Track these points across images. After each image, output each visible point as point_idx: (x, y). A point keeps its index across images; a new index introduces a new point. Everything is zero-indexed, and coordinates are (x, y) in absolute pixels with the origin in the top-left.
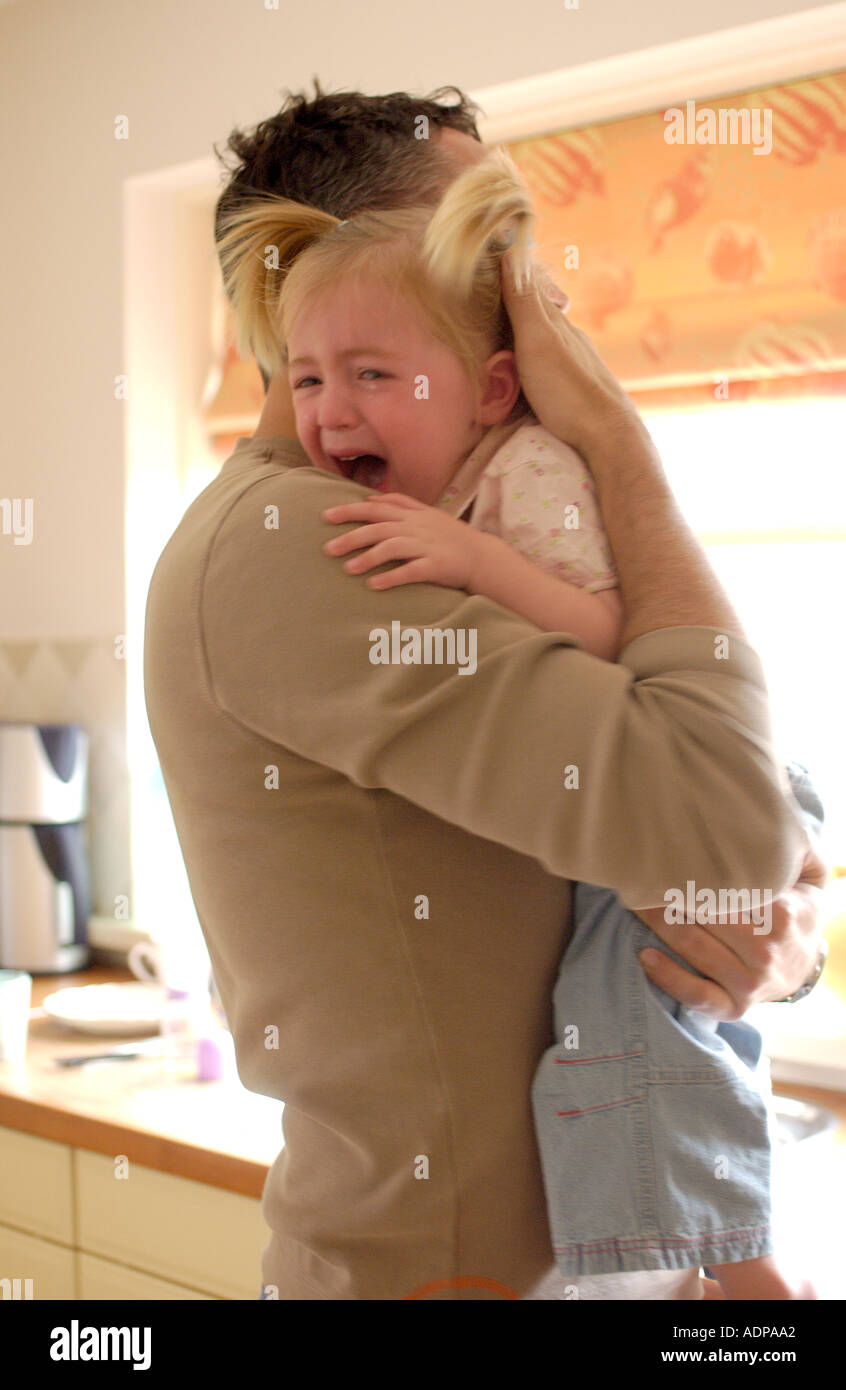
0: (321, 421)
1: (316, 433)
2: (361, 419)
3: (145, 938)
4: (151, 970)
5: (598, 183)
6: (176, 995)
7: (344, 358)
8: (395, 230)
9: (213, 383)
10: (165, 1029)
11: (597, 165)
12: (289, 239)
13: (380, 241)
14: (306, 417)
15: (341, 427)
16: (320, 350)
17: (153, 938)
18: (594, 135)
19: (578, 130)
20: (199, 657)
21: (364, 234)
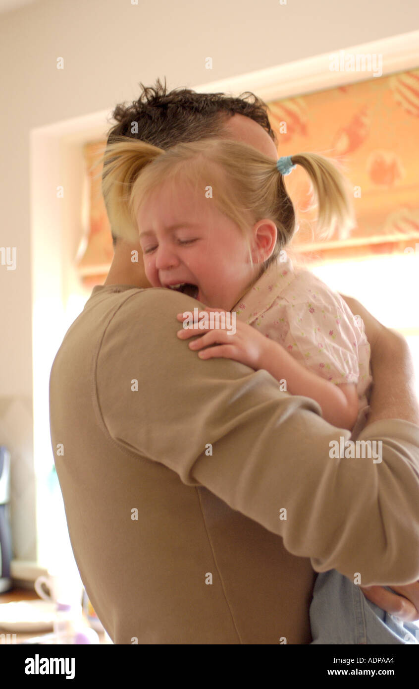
0: (157, 266)
1: (156, 272)
2: (180, 262)
3: (44, 573)
4: (48, 592)
5: (304, 129)
6: (62, 608)
7: (170, 231)
8: (195, 152)
9: (83, 246)
10: (56, 628)
11: (303, 119)
12: (136, 163)
13: (186, 158)
14: (150, 264)
15: (169, 268)
16: (155, 226)
17: (49, 573)
18: (302, 102)
19: (292, 99)
20: (95, 402)
21: (177, 155)
